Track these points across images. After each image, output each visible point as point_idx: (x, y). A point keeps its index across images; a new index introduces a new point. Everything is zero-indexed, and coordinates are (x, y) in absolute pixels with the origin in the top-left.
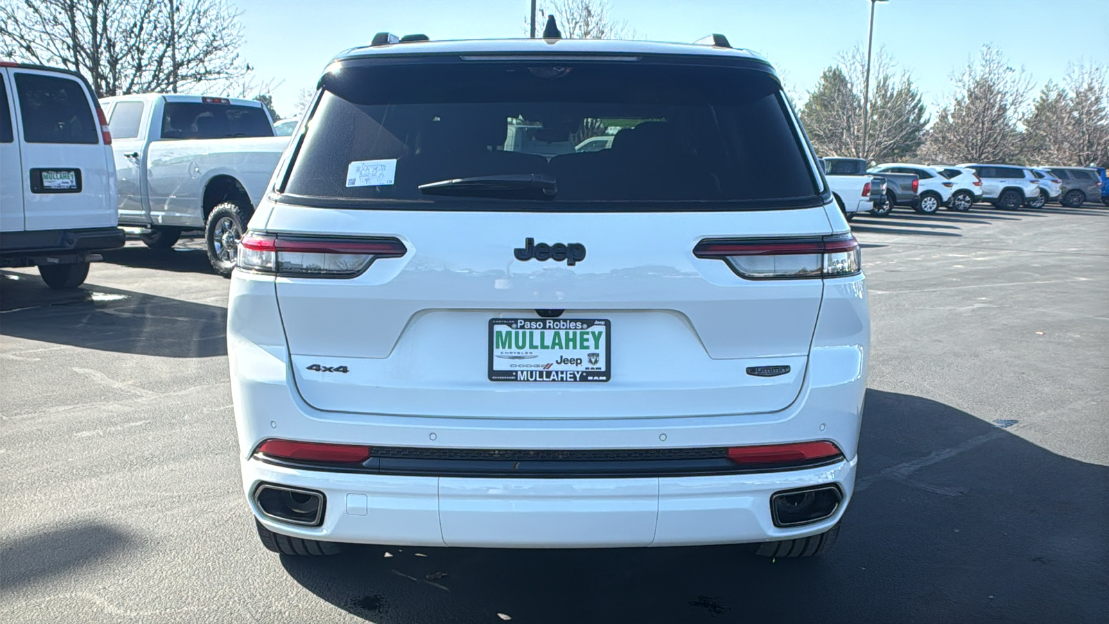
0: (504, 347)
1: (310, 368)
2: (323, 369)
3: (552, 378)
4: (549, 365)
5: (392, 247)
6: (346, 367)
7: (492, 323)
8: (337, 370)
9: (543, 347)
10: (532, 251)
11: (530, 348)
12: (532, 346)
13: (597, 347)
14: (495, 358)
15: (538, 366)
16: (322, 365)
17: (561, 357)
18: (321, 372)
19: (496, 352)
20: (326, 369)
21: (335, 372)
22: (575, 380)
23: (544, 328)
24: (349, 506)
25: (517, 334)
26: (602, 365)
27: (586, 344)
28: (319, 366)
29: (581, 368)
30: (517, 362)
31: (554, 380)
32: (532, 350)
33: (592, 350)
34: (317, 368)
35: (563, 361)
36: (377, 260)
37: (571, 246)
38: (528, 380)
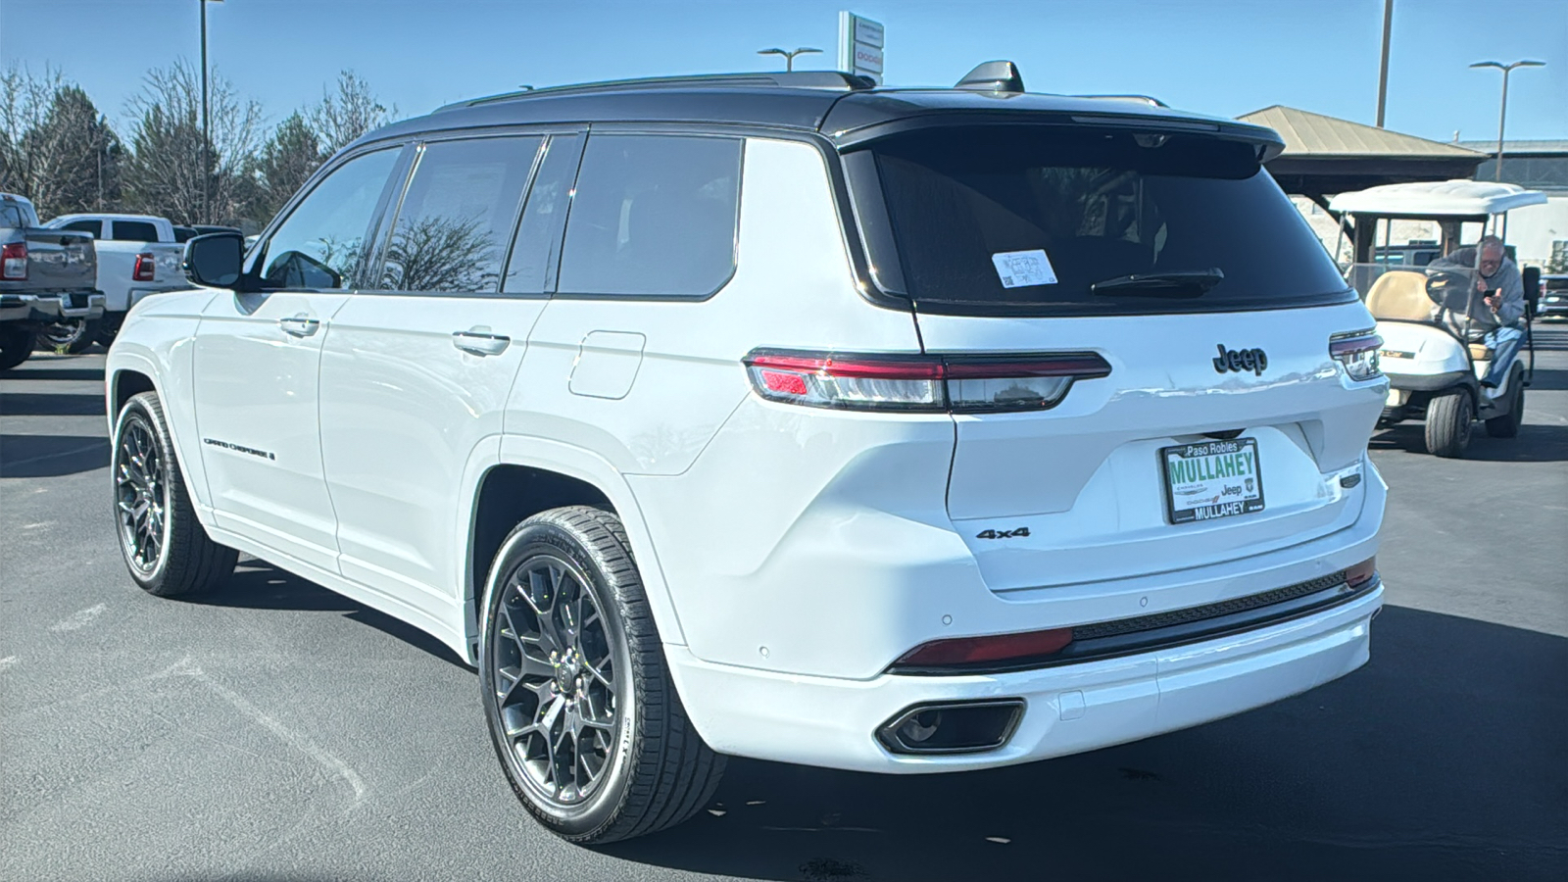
0: (1179, 482)
1: (980, 536)
2: (999, 535)
3: (1222, 512)
4: (1217, 498)
5: (1092, 365)
6: (1026, 529)
7: (1163, 453)
8: (1015, 533)
9: (1211, 477)
10: (1229, 361)
11: (1200, 479)
12: (1202, 478)
13: (1250, 472)
14: (1175, 497)
15: (1208, 500)
16: (996, 530)
17: (1225, 486)
18: (996, 540)
19: (1175, 487)
20: (1003, 535)
21: (1014, 537)
22: (1240, 513)
23: (1209, 454)
24: (1063, 710)
25: (1187, 462)
26: (1256, 492)
27: (1242, 468)
28: (993, 531)
29: (1241, 498)
30: (1193, 497)
31: (1224, 515)
32: (1202, 482)
33: (1247, 476)
34: (991, 534)
35: (1228, 491)
36: (1077, 384)
37: (1253, 350)
38: (1204, 519)
